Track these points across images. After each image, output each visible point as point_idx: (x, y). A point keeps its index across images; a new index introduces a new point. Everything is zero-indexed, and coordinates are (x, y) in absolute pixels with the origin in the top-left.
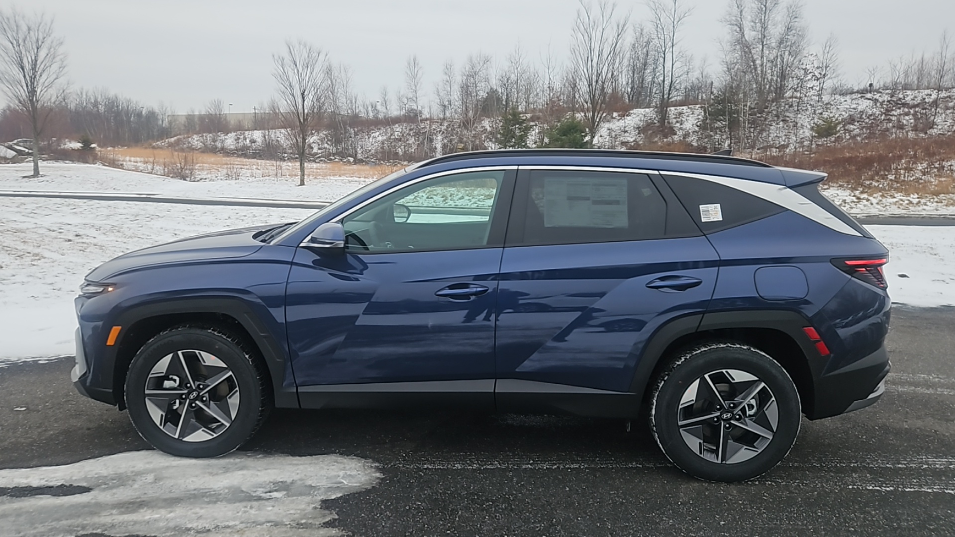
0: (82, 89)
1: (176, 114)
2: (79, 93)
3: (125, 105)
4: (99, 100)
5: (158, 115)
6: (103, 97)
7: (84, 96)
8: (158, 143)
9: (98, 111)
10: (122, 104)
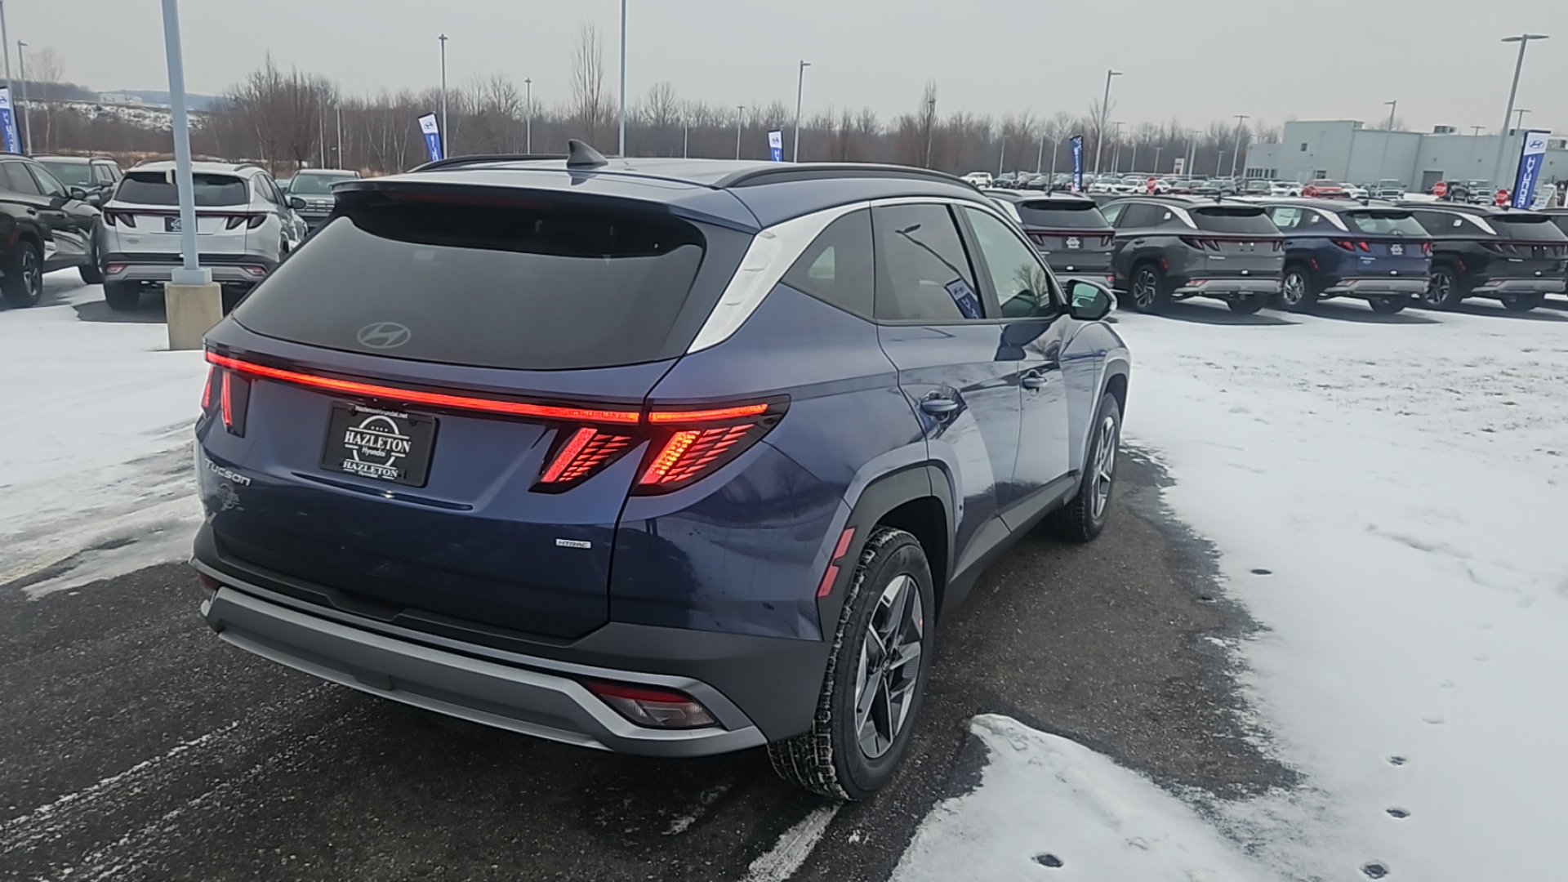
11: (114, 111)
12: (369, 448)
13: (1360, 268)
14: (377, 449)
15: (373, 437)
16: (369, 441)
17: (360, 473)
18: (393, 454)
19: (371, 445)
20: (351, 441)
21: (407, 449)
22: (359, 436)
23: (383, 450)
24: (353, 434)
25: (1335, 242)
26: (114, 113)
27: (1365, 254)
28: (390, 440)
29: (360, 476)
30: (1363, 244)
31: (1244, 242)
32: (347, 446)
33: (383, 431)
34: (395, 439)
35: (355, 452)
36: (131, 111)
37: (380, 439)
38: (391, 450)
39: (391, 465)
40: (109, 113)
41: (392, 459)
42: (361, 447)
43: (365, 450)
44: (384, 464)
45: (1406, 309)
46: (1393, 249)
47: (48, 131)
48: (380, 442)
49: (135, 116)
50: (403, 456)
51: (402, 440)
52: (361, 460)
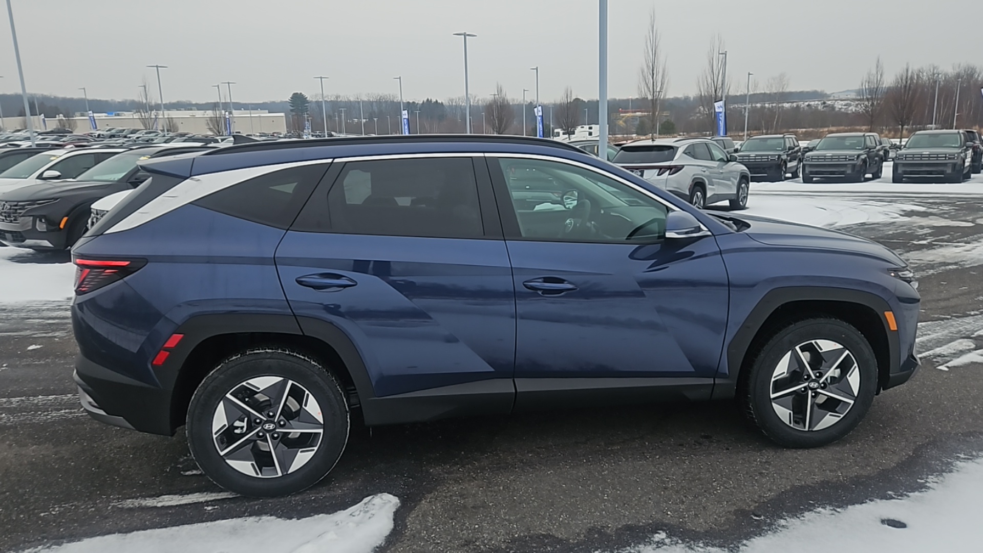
11: (832, 103)
26: (832, 105)
36: (842, 102)
40: (830, 105)
47: (776, 119)
49: (845, 105)
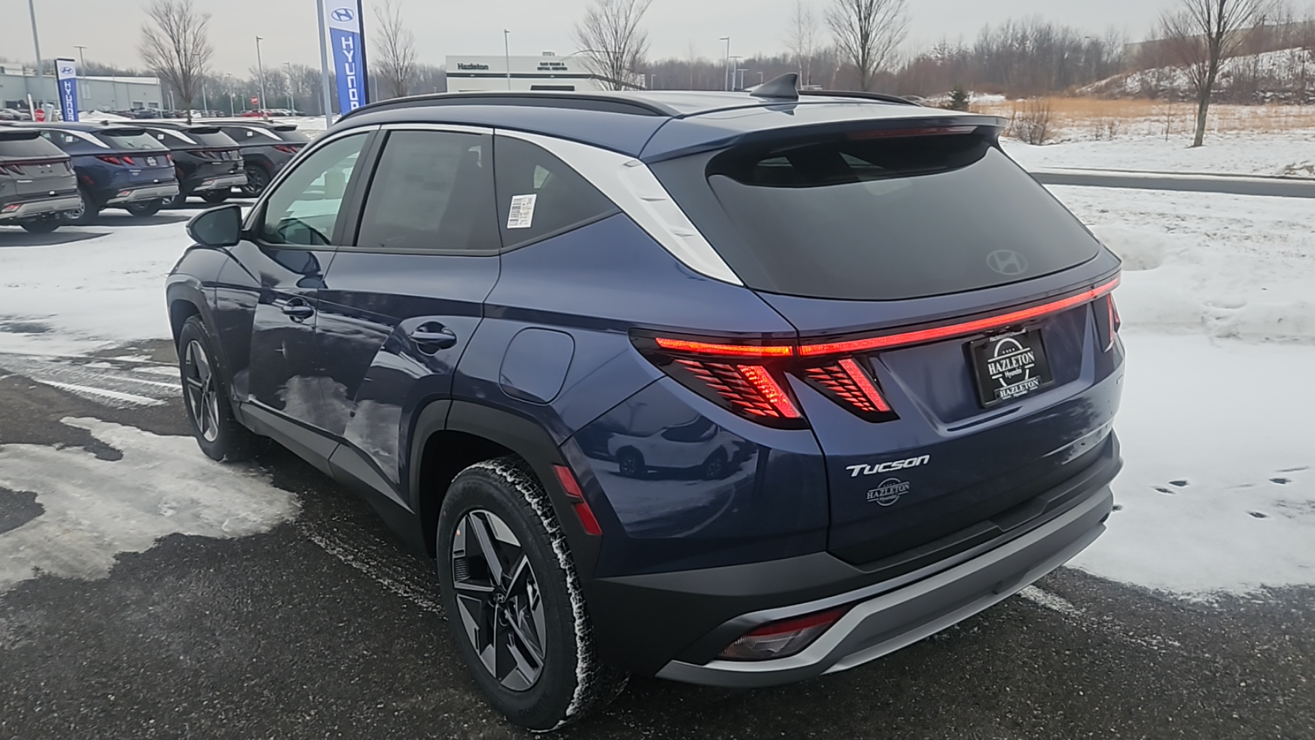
0: (1009, 21)
1: (1130, 42)
2: (1005, 27)
3: (1060, 36)
4: (1028, 33)
5: (1103, 47)
6: (1034, 29)
7: (1011, 31)
8: (1084, 88)
9: (1024, 48)
10: (1057, 35)
12: (1010, 371)
13: (132, 180)
14: (1014, 369)
15: (1008, 360)
16: (1006, 365)
17: (1015, 395)
18: (1026, 367)
19: (1009, 367)
20: (995, 372)
21: (1032, 357)
22: (998, 365)
23: (1018, 368)
24: (993, 364)
25: (102, 159)
27: (133, 167)
28: (1019, 357)
29: (1016, 398)
30: (127, 159)
31: (42, 164)
32: (994, 377)
33: (1012, 352)
34: (1021, 354)
35: (1001, 380)
37: (1013, 358)
38: (1024, 365)
39: (1029, 377)
41: (1027, 371)
42: (1003, 373)
43: (1007, 374)
44: (1024, 379)
45: (160, 211)
46: (149, 161)
48: (1014, 362)
50: (1032, 365)
51: (1026, 352)
52: (1008, 384)
